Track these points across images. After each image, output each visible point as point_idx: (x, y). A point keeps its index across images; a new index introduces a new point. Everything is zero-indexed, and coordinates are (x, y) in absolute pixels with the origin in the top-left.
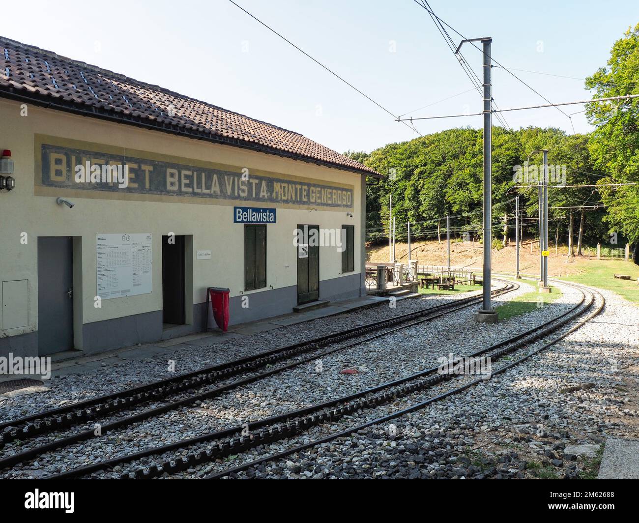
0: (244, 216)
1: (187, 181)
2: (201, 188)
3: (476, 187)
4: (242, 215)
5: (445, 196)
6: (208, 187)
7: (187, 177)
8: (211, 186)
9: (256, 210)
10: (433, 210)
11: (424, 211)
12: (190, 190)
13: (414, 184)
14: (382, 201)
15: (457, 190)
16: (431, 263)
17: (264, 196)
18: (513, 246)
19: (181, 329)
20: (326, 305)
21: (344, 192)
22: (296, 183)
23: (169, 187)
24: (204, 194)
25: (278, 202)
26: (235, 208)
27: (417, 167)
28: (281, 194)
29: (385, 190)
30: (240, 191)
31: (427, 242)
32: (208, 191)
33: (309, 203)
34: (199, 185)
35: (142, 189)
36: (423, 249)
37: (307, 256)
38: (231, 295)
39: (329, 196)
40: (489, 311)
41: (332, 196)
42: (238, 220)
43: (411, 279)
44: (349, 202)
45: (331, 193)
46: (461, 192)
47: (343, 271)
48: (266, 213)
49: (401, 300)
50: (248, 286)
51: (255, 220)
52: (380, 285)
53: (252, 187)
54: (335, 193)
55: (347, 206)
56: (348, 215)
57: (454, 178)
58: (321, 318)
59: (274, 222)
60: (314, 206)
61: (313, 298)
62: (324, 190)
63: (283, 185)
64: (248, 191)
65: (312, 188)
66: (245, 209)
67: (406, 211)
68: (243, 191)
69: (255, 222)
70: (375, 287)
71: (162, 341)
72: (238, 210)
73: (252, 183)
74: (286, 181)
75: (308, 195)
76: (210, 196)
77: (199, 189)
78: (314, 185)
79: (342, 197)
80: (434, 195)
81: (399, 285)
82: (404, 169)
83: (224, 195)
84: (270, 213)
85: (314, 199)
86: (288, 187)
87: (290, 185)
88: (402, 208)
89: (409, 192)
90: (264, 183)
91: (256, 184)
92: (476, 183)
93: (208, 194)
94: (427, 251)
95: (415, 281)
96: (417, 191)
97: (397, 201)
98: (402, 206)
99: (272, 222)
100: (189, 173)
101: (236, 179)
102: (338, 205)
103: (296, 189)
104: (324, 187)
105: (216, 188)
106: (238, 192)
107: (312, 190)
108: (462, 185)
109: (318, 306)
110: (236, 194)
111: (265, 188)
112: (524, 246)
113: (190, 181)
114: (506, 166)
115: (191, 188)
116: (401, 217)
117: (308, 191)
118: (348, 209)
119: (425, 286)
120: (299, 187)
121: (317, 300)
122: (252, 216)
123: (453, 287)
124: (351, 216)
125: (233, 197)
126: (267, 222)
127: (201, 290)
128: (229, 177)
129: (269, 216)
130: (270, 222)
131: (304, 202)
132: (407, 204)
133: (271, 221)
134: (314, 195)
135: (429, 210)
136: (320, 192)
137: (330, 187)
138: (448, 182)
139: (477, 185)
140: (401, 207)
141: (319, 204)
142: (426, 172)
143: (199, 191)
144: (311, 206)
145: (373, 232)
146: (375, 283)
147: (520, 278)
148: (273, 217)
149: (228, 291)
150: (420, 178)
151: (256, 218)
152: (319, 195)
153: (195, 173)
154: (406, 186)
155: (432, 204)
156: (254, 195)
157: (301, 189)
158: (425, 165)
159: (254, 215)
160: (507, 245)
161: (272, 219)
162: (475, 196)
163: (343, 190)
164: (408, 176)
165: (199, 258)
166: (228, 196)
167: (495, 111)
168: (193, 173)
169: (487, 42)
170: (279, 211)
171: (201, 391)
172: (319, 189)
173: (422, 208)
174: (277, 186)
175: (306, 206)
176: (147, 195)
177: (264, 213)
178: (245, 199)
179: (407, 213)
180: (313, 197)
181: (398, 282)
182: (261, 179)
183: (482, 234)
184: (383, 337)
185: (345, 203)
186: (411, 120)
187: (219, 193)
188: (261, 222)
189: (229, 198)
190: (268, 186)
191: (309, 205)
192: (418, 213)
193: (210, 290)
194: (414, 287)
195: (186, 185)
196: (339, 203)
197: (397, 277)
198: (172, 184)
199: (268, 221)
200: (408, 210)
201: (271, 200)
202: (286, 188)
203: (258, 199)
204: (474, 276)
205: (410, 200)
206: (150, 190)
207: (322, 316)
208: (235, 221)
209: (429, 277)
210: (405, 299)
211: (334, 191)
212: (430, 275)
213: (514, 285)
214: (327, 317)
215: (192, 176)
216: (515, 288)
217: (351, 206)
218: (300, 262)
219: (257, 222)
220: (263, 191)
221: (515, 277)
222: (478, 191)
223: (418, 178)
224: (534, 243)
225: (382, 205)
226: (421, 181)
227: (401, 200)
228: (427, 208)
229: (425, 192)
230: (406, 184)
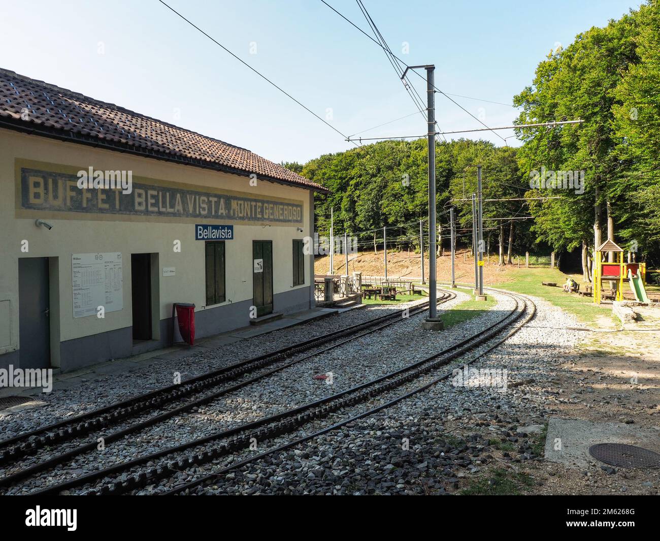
0: (204, 234)
1: (153, 201)
2: (166, 207)
3: (411, 198)
4: (203, 232)
5: (381, 207)
6: (172, 206)
7: (153, 197)
8: (175, 204)
9: (216, 227)
10: (369, 221)
11: (361, 221)
12: (156, 209)
13: (350, 195)
15: (392, 201)
16: (368, 274)
17: (222, 213)
18: (447, 255)
19: (150, 344)
20: (280, 317)
21: (295, 208)
22: (251, 200)
23: (137, 207)
24: (169, 213)
25: (236, 219)
26: (197, 226)
27: (352, 178)
28: (238, 211)
30: (201, 209)
31: (363, 253)
32: (172, 210)
33: (263, 219)
34: (164, 205)
35: (112, 210)
36: (359, 260)
37: (262, 271)
38: (196, 310)
39: (281, 212)
40: (435, 319)
41: (283, 212)
42: (199, 237)
43: (356, 290)
44: (299, 217)
45: (282, 209)
46: (396, 203)
47: (295, 284)
48: (225, 230)
49: (349, 311)
50: (210, 300)
51: (215, 237)
52: (327, 297)
53: (212, 205)
54: (286, 209)
55: (297, 221)
56: (298, 229)
57: (389, 189)
58: (278, 330)
59: (232, 238)
60: (267, 222)
61: (267, 310)
62: (276, 207)
63: (239, 202)
64: (208, 209)
65: (266, 205)
66: (205, 227)
68: (204, 209)
69: (214, 239)
70: (323, 299)
71: (132, 356)
72: (199, 227)
73: (211, 202)
74: (242, 198)
75: (262, 212)
76: (174, 214)
77: (164, 208)
78: (268, 202)
79: (293, 213)
80: (370, 206)
81: (345, 296)
82: (339, 181)
83: (187, 214)
84: (228, 229)
85: (268, 215)
86: (244, 205)
87: (246, 203)
89: (345, 203)
90: (222, 201)
91: (215, 202)
93: (172, 213)
94: (363, 262)
95: (359, 292)
96: (353, 203)
98: (338, 216)
99: (230, 239)
100: (155, 193)
101: (197, 197)
102: (289, 221)
103: (251, 206)
104: (275, 203)
105: (179, 207)
106: (199, 210)
107: (266, 207)
108: (397, 197)
109: (273, 319)
110: (198, 213)
111: (223, 207)
112: (457, 256)
113: (156, 201)
115: (156, 207)
116: (338, 227)
117: (262, 208)
118: (298, 224)
119: (367, 297)
120: (253, 204)
121: (271, 313)
122: (212, 233)
123: (394, 297)
124: (302, 231)
125: (195, 216)
126: (225, 238)
127: (167, 306)
128: (190, 196)
129: (227, 233)
130: (228, 239)
131: (258, 218)
132: (344, 215)
133: (229, 237)
134: (267, 211)
135: (365, 221)
136: (272, 208)
137: (282, 204)
138: (384, 193)
140: (337, 218)
141: (271, 220)
142: (361, 183)
143: (164, 210)
144: (264, 222)
146: (323, 295)
147: (455, 287)
148: (231, 233)
149: (193, 307)
150: (356, 190)
151: (215, 235)
152: (271, 211)
153: (160, 193)
154: (342, 197)
155: (368, 215)
156: (213, 213)
157: (255, 206)
158: (360, 176)
159: (214, 232)
160: (441, 255)
161: (230, 235)
162: (410, 207)
163: (293, 205)
164: (343, 188)
165: (165, 275)
166: (190, 214)
167: (438, 133)
168: (158, 193)
169: (430, 69)
170: (236, 228)
171: (192, 399)
172: (272, 206)
173: (358, 219)
174: (234, 204)
175: (260, 222)
176: (117, 216)
177: (223, 230)
178: (206, 217)
179: (343, 223)
180: (266, 213)
181: (343, 294)
182: (219, 197)
183: (417, 244)
184: (343, 346)
185: (295, 218)
186: (360, 140)
187: (182, 211)
188: (220, 239)
189: (191, 217)
190: (226, 204)
191: (263, 221)
192: (355, 224)
193: (176, 306)
194: (359, 298)
195: (152, 205)
196: (290, 218)
197: (343, 288)
198: (140, 204)
199: (227, 237)
200: (344, 221)
201: (229, 217)
202: (243, 205)
203: (217, 216)
204: (413, 286)
205: (346, 210)
206: (120, 210)
207: (278, 328)
208: (197, 239)
209: (370, 288)
210: (352, 310)
211: (286, 207)
212: (371, 285)
213: (451, 294)
214: (283, 329)
215: (158, 196)
216: (452, 297)
217: (301, 221)
218: (255, 276)
219: (216, 238)
220: (222, 209)
221: (451, 287)
222: (413, 202)
223: (354, 189)
224: (467, 252)
225: (318, 216)
226: (358, 192)
227: (337, 210)
228: (363, 219)
229: (361, 203)
230: (342, 195)
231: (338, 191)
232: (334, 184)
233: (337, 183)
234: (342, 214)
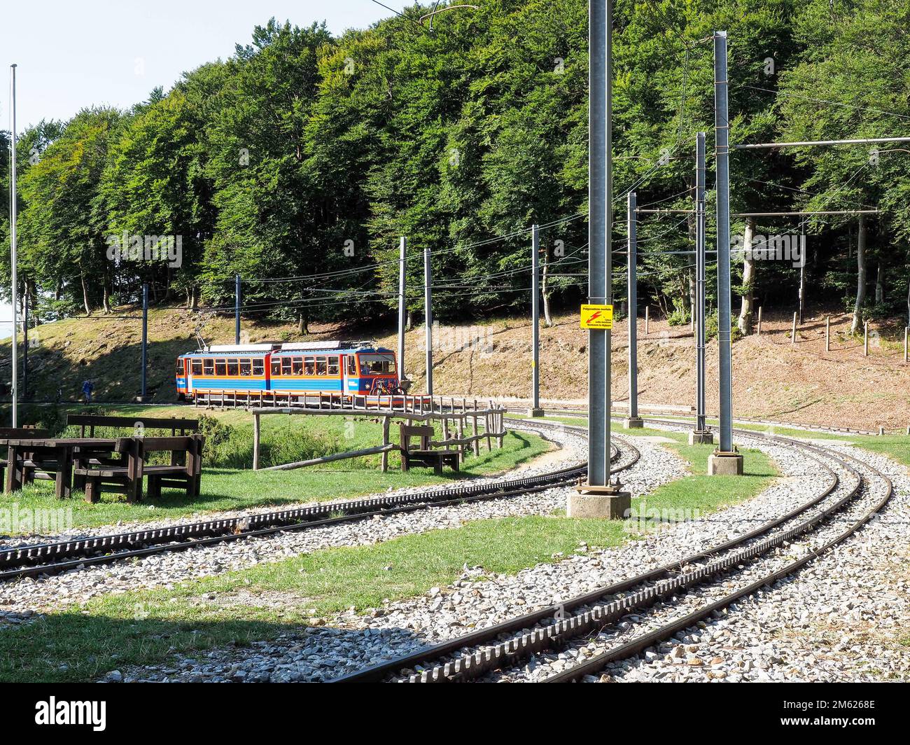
3: (650, 134)
5: (561, 166)
10: (523, 212)
11: (496, 217)
13: (472, 130)
14: (373, 187)
16: (513, 390)
18: (771, 332)
27: (479, 74)
29: (381, 151)
31: (511, 322)
67: (443, 217)
80: (526, 162)
82: (438, 83)
88: (432, 208)
89: (453, 157)
92: (652, 122)
94: (504, 349)
96: (477, 154)
97: (418, 187)
98: (433, 202)
112: (805, 333)
114: (751, 61)
116: (430, 237)
132: (448, 196)
135: (509, 214)
138: (570, 119)
139: (655, 127)
140: (430, 205)
145: (346, 288)
150: (489, 111)
154: (445, 135)
155: (519, 192)
158: (505, 66)
160: (750, 331)
164: (449, 107)
173: (487, 210)
179: (447, 224)
183: (676, 294)
200: (450, 215)
205: (456, 182)
221: (690, 433)
223: (483, 110)
224: (839, 323)
225: (373, 200)
226: (494, 121)
227: (429, 182)
228: (503, 208)
229: (498, 154)
230: (446, 130)
231: (433, 116)
232: (423, 94)
233: (430, 89)
234: (444, 193)
